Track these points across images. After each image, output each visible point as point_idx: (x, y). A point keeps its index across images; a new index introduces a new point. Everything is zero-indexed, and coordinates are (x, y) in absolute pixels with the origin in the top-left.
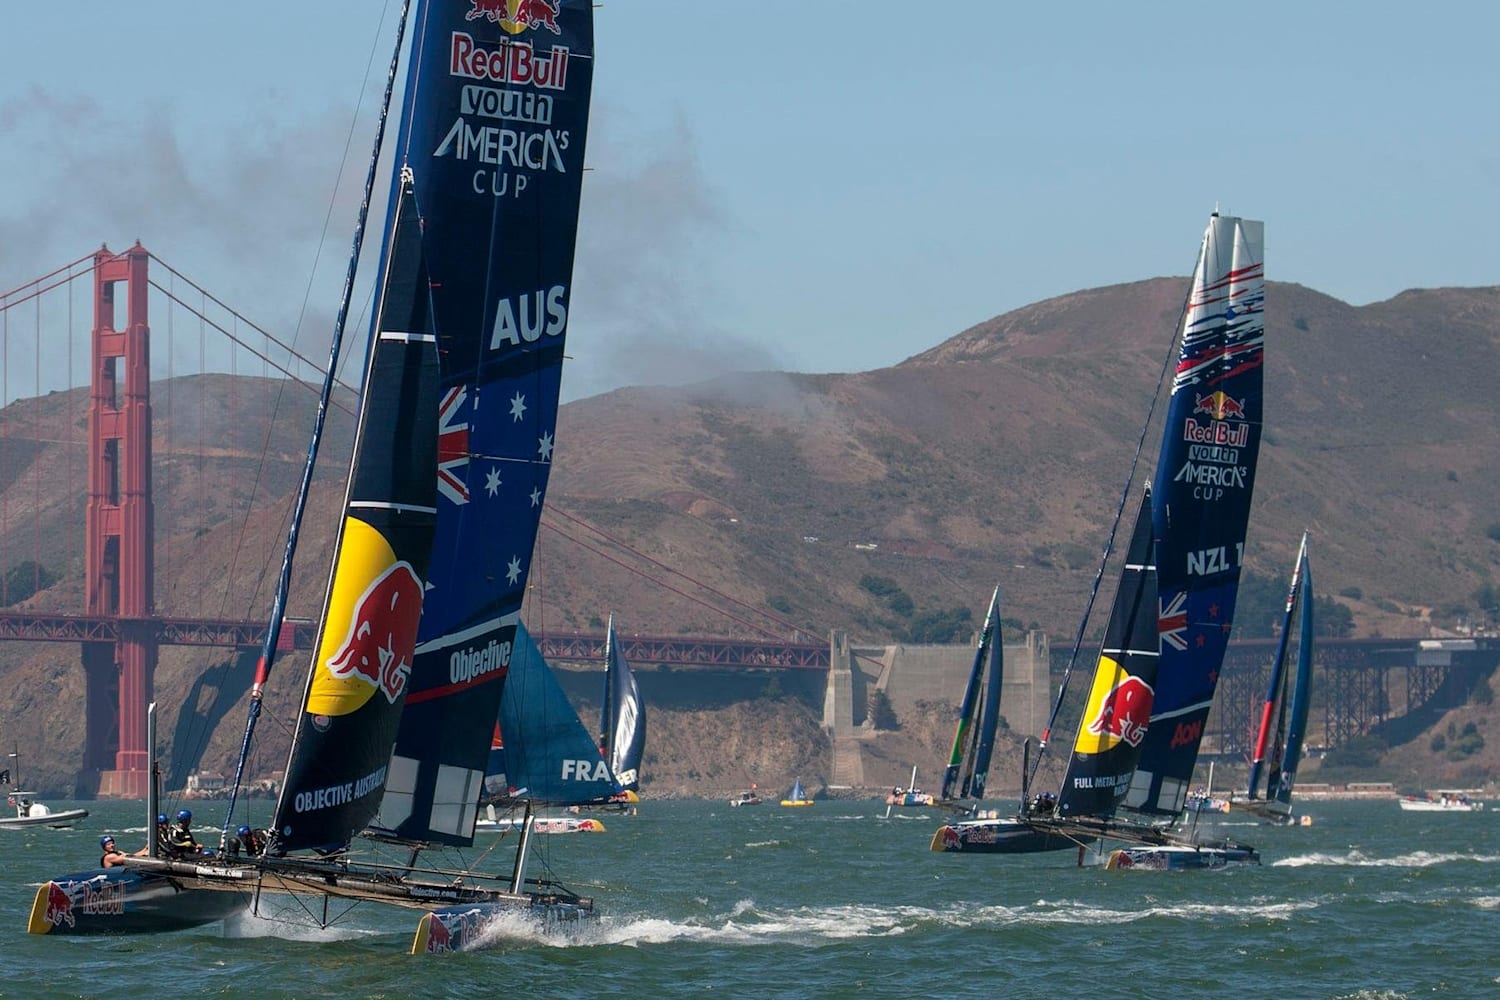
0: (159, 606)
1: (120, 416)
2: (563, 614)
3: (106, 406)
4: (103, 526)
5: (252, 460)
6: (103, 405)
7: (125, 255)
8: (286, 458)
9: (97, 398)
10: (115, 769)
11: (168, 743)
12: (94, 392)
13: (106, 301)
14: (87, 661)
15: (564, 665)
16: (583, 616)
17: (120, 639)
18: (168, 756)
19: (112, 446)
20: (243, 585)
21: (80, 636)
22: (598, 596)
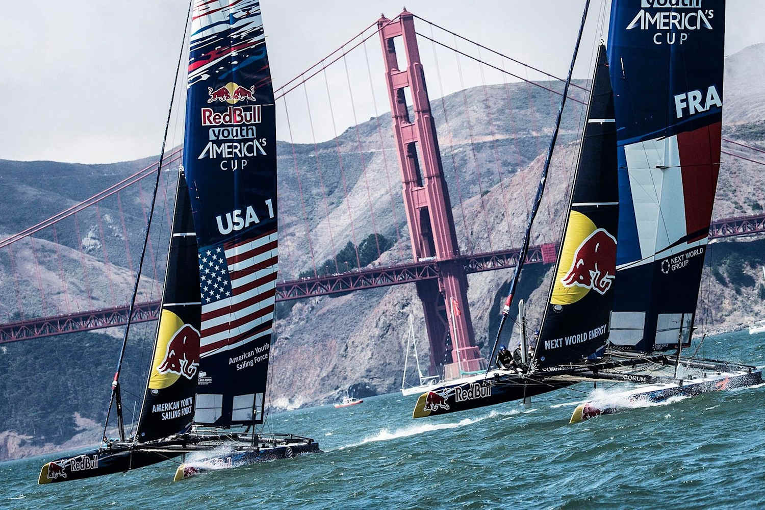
0: (463, 248)
1: (414, 126)
2: (734, 205)
3: (403, 121)
4: (416, 202)
5: (512, 139)
6: (401, 121)
7: (398, 18)
8: (534, 134)
9: (396, 118)
10: (452, 362)
11: (486, 338)
12: (393, 115)
13: (390, 52)
14: (421, 294)
15: (739, 239)
16: (746, 204)
17: (440, 276)
18: (486, 347)
19: (412, 147)
20: (517, 224)
21: (414, 278)
22: (754, 189)
